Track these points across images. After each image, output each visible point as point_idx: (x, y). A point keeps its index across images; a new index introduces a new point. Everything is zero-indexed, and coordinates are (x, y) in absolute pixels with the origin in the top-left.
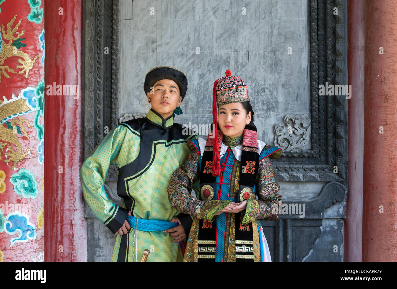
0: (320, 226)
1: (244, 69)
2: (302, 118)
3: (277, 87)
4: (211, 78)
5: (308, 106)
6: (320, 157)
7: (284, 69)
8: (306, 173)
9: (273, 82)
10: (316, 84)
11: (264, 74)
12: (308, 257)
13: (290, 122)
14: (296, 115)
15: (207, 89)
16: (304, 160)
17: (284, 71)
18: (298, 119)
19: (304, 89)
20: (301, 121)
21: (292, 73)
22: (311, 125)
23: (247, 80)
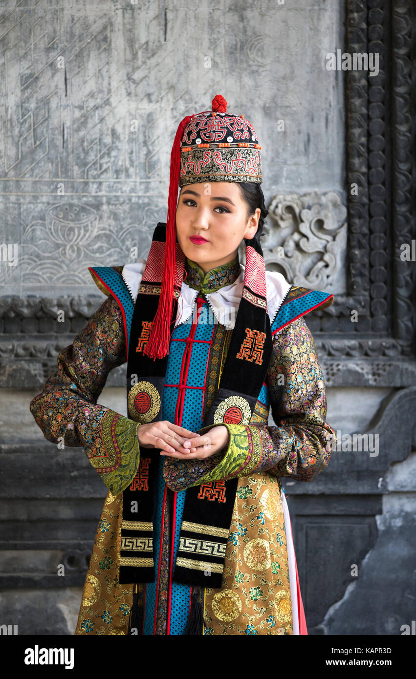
0: (374, 516)
1: (153, 62)
2: (321, 205)
3: (249, 113)
4: (56, 87)
5: (337, 169)
6: (372, 315)
7: (268, 61)
8: (336, 363)
9: (236, 101)
10: (361, 106)
11: (211, 75)
12: (343, 604)
13: (288, 216)
14: (305, 195)
15: (47, 119)
16: (327, 324)
17: (268, 67)
18: (309, 208)
19: (327, 119)
20: (319, 213)
21: (292, 72)
22: (346, 225)
23: (163, 93)
